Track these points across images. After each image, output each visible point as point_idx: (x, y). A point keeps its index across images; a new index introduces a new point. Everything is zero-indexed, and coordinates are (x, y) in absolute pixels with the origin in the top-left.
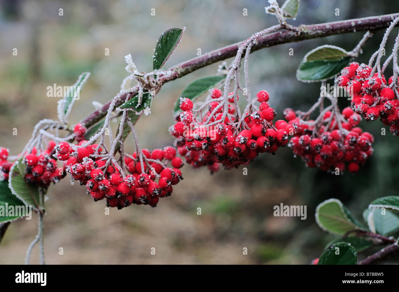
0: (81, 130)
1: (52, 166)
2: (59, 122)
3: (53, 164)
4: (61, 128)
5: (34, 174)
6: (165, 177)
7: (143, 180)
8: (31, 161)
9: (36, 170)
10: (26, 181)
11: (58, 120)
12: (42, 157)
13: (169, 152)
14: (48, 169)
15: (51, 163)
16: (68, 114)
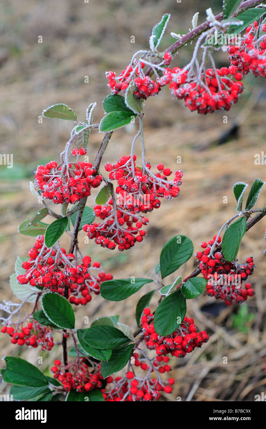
0: (169, 58)
1: (153, 86)
2: (152, 52)
3: (153, 84)
4: (153, 56)
5: (141, 92)
6: (235, 90)
7: (224, 96)
8: (139, 84)
9: (142, 90)
10: (134, 96)
11: (151, 50)
12: (146, 81)
13: (233, 70)
14: (150, 88)
15: (152, 83)
16: (157, 46)
